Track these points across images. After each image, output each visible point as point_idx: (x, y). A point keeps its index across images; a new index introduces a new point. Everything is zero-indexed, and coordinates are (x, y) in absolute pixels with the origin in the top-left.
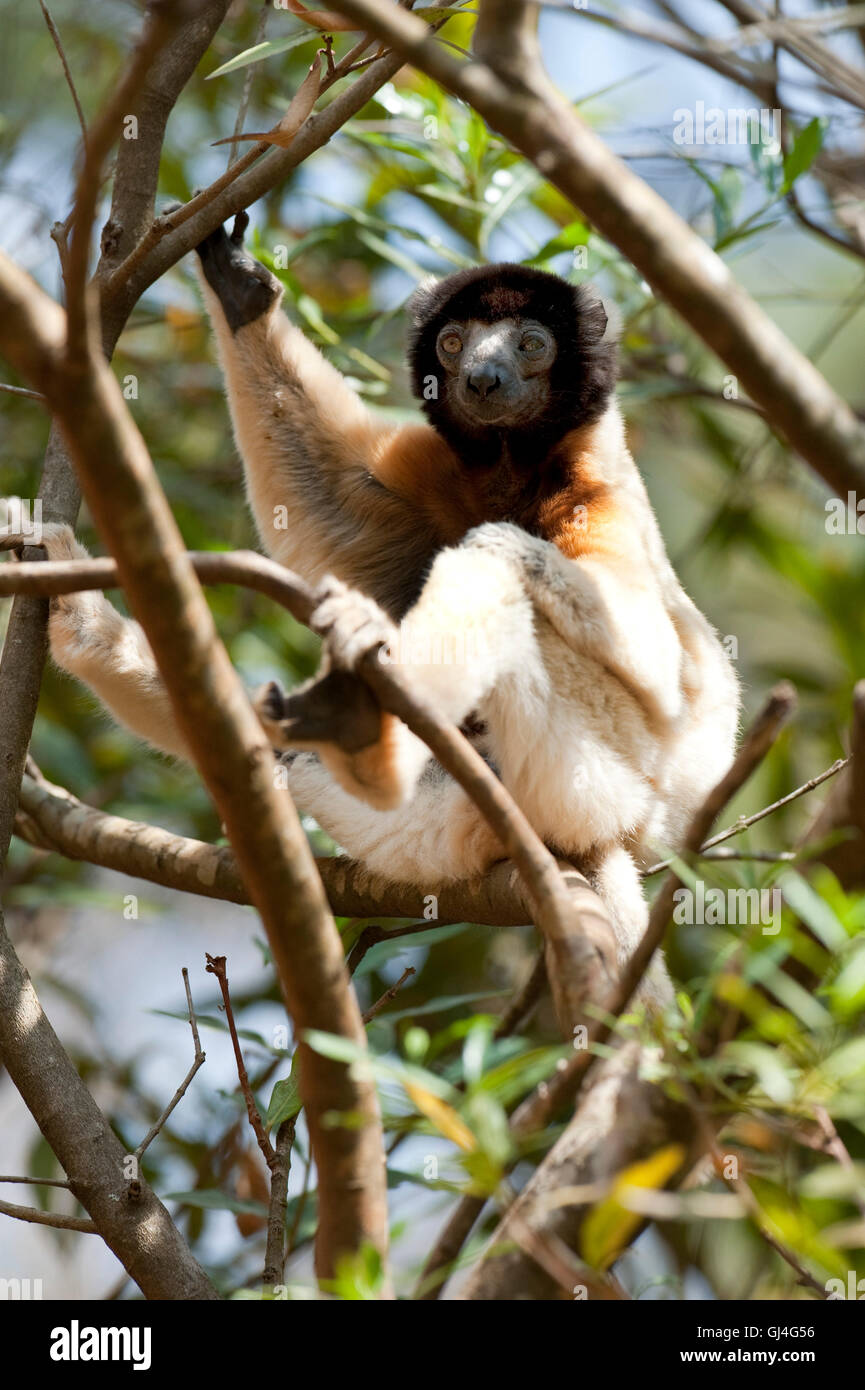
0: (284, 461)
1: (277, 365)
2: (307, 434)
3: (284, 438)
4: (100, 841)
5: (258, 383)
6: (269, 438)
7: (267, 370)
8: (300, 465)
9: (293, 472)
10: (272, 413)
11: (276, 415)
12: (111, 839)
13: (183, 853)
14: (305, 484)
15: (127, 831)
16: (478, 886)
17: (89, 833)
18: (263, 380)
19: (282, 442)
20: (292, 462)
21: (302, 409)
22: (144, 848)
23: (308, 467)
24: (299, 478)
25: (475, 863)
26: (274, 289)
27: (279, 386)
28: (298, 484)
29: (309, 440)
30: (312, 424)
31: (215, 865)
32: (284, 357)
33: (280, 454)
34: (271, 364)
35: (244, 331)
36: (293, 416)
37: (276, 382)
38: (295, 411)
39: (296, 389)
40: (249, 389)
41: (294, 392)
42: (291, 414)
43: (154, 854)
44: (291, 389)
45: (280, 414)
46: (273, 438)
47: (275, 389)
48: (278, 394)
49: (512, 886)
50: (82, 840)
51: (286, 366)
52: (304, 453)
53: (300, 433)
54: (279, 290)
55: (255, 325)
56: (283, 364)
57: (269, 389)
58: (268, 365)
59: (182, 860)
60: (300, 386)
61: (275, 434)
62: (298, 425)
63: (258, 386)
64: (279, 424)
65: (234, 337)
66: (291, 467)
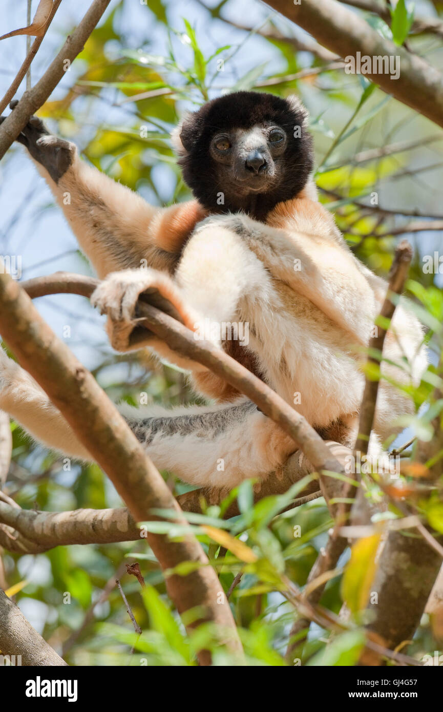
0: (108, 253)
1: (87, 195)
2: (116, 233)
3: (103, 239)
4: (57, 528)
5: (79, 210)
6: (95, 241)
7: (83, 199)
8: (118, 252)
9: (116, 258)
10: (92, 225)
11: (95, 226)
12: (62, 524)
13: (105, 518)
14: (125, 263)
15: (71, 516)
16: (281, 474)
17: (50, 526)
18: (81, 207)
19: (104, 241)
20: (113, 252)
21: (108, 218)
22: (83, 523)
23: (122, 252)
24: (120, 260)
25: (276, 459)
26: (70, 149)
27: (92, 207)
28: (120, 264)
29: (119, 236)
30: (116, 226)
31: (126, 518)
32: (89, 189)
33: (105, 249)
34: (83, 195)
35: (63, 180)
36: (104, 224)
37: (90, 206)
38: (105, 221)
39: (101, 206)
40: (75, 215)
41: (102, 209)
42: (104, 223)
43: (89, 524)
44: (99, 207)
45: (97, 225)
46: (98, 240)
47: (90, 210)
48: (92, 212)
49: (301, 466)
50: (47, 531)
51: (92, 194)
52: (118, 244)
53: (111, 232)
54: (74, 148)
55: (67, 174)
56: (90, 194)
57: (87, 211)
58: (81, 197)
59: (106, 522)
60: (103, 204)
61: (98, 237)
62: (109, 229)
63: (80, 211)
64: (98, 231)
65: (58, 186)
66: (113, 255)
